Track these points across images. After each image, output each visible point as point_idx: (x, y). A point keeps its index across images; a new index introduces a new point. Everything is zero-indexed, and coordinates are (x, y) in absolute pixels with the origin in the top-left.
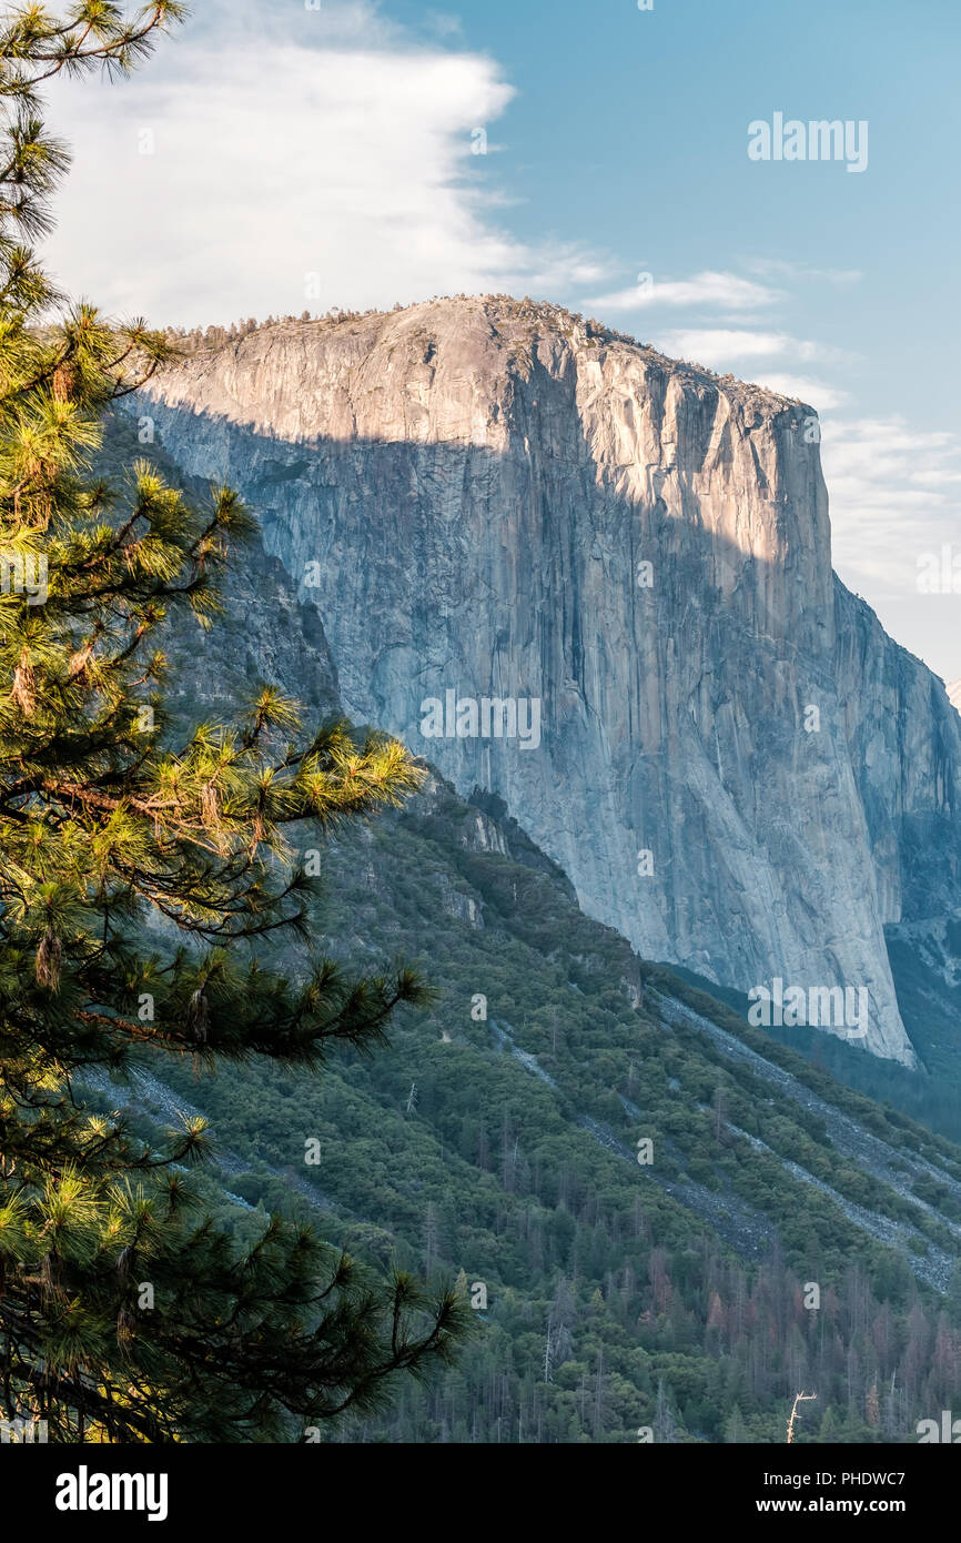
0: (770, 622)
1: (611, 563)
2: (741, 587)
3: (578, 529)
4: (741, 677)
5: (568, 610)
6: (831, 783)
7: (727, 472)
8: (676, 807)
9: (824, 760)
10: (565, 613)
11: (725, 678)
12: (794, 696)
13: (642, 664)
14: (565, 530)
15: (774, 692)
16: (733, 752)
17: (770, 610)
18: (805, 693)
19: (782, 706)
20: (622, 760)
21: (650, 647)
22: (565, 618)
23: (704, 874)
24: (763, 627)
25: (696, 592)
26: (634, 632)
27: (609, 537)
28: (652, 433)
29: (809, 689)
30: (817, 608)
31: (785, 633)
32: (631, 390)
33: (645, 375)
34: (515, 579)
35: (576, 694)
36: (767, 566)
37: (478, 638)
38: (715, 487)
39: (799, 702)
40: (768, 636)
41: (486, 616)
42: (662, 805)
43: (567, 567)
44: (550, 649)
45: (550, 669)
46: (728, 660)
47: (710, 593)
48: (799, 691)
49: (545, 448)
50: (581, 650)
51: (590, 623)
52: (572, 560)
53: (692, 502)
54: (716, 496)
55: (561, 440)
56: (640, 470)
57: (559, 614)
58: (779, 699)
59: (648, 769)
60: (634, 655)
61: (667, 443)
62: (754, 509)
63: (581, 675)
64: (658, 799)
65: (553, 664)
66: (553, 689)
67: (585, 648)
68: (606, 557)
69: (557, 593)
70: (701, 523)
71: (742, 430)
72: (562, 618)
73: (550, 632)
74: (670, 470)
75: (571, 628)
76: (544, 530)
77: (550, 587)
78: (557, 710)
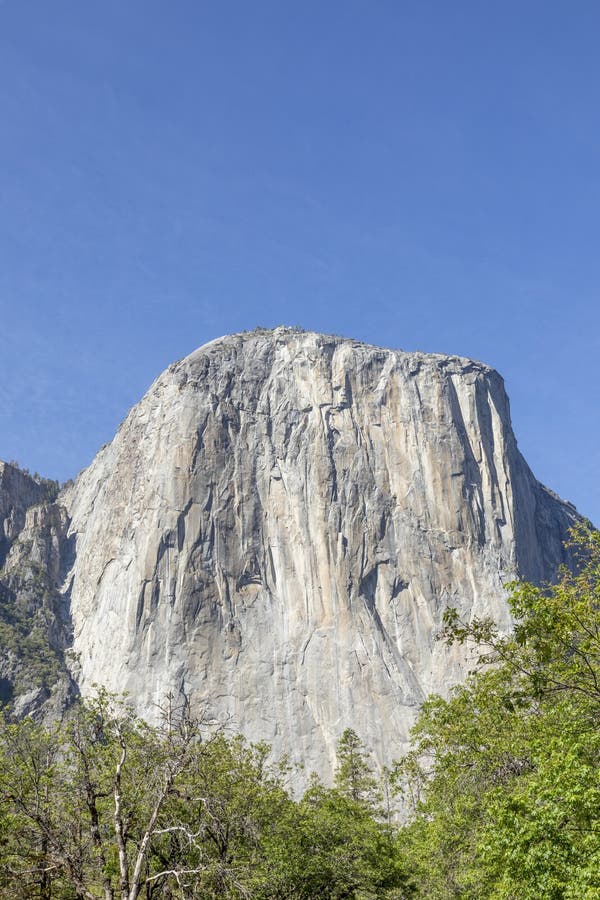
0: (441, 517)
1: (288, 480)
3: (260, 458)
4: (416, 563)
5: (247, 518)
7: (394, 407)
8: (344, 672)
10: (243, 520)
11: (402, 566)
12: (470, 577)
13: (315, 555)
14: (248, 459)
15: (450, 575)
16: (412, 626)
17: (441, 507)
18: (479, 574)
19: (461, 586)
20: (299, 637)
21: (321, 540)
22: (244, 523)
23: (369, 729)
24: (435, 522)
25: (369, 498)
26: (308, 531)
27: (288, 461)
28: (323, 382)
29: (486, 571)
30: (495, 508)
31: (457, 525)
32: (306, 354)
33: (317, 342)
34: (188, 493)
35: (259, 586)
36: (434, 472)
37: (148, 537)
38: (385, 418)
39: (476, 581)
40: (442, 529)
41: (155, 520)
42: (332, 671)
43: (246, 486)
44: (227, 548)
45: (227, 563)
46: (403, 551)
47: (385, 498)
48: (475, 572)
49: (235, 403)
50: (262, 549)
51: (271, 527)
52: (253, 481)
53: (365, 431)
54: (386, 425)
55: (254, 399)
56: (316, 410)
57: (239, 521)
58: (457, 580)
59: (321, 642)
60: (308, 549)
61: (337, 388)
62: (420, 430)
63: (262, 571)
64: (329, 666)
65: (231, 560)
66: (231, 580)
67: (267, 547)
68: (285, 476)
69: (236, 505)
70: (375, 447)
71: (406, 374)
72: (241, 524)
73: (227, 535)
74: (342, 408)
75: (251, 531)
76: (227, 459)
77: (229, 500)
78: (235, 597)
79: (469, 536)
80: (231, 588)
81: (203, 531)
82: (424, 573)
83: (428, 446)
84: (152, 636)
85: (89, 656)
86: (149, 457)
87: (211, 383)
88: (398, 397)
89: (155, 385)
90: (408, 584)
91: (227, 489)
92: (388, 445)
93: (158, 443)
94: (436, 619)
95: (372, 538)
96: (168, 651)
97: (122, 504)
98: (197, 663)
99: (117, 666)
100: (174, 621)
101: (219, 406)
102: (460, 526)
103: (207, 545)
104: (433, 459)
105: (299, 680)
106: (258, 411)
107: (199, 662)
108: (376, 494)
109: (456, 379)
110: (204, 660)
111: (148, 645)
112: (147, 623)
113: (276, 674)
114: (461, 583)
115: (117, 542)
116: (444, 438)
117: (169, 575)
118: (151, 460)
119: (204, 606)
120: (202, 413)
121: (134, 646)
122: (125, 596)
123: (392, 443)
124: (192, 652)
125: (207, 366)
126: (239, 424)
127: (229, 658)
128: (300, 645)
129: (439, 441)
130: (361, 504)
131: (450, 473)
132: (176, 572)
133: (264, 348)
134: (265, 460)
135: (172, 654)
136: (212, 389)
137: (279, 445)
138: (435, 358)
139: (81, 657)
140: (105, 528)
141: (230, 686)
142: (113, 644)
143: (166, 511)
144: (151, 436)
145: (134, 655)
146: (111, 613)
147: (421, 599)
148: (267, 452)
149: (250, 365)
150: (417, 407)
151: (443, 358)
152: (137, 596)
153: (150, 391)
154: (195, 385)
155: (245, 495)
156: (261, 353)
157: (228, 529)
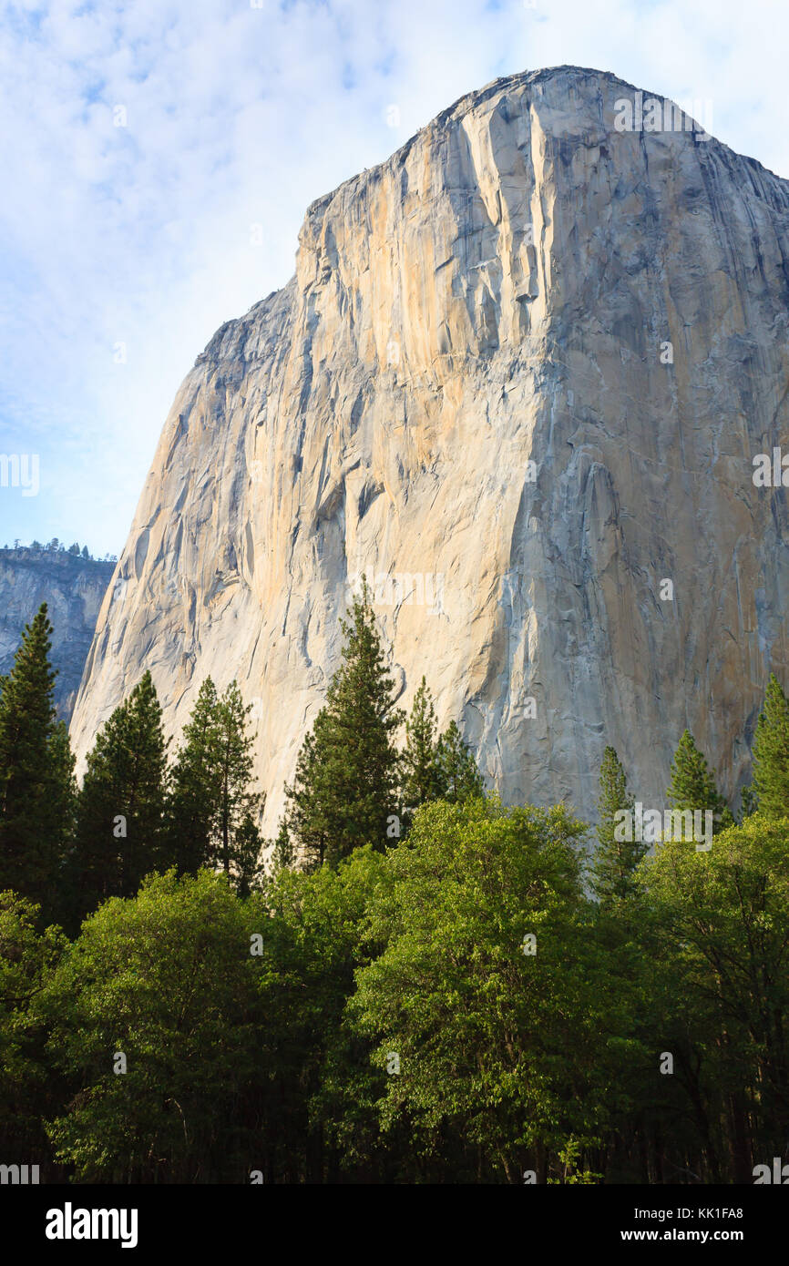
0: (421, 350)
5: (224, 498)
6: (469, 508)
10: (220, 502)
11: (377, 461)
15: (432, 436)
17: (419, 333)
22: (220, 507)
24: (414, 362)
29: (480, 396)
30: (518, 282)
31: (442, 346)
34: (156, 500)
35: (235, 586)
38: (373, 252)
43: (231, 452)
44: (196, 551)
45: (194, 571)
47: (366, 370)
49: (247, 356)
52: (240, 444)
57: (216, 507)
63: (239, 562)
65: (200, 564)
66: (198, 592)
67: (245, 526)
72: (217, 510)
73: (198, 532)
74: (328, 277)
75: (227, 513)
76: (217, 431)
77: (206, 486)
78: (202, 617)
80: (198, 604)
81: (166, 541)
88: (386, 209)
90: (382, 487)
91: (208, 471)
95: (339, 440)
100: (113, 676)
102: (445, 345)
103: (171, 556)
109: (469, 121)
150: (399, 203)
157: (199, 524)
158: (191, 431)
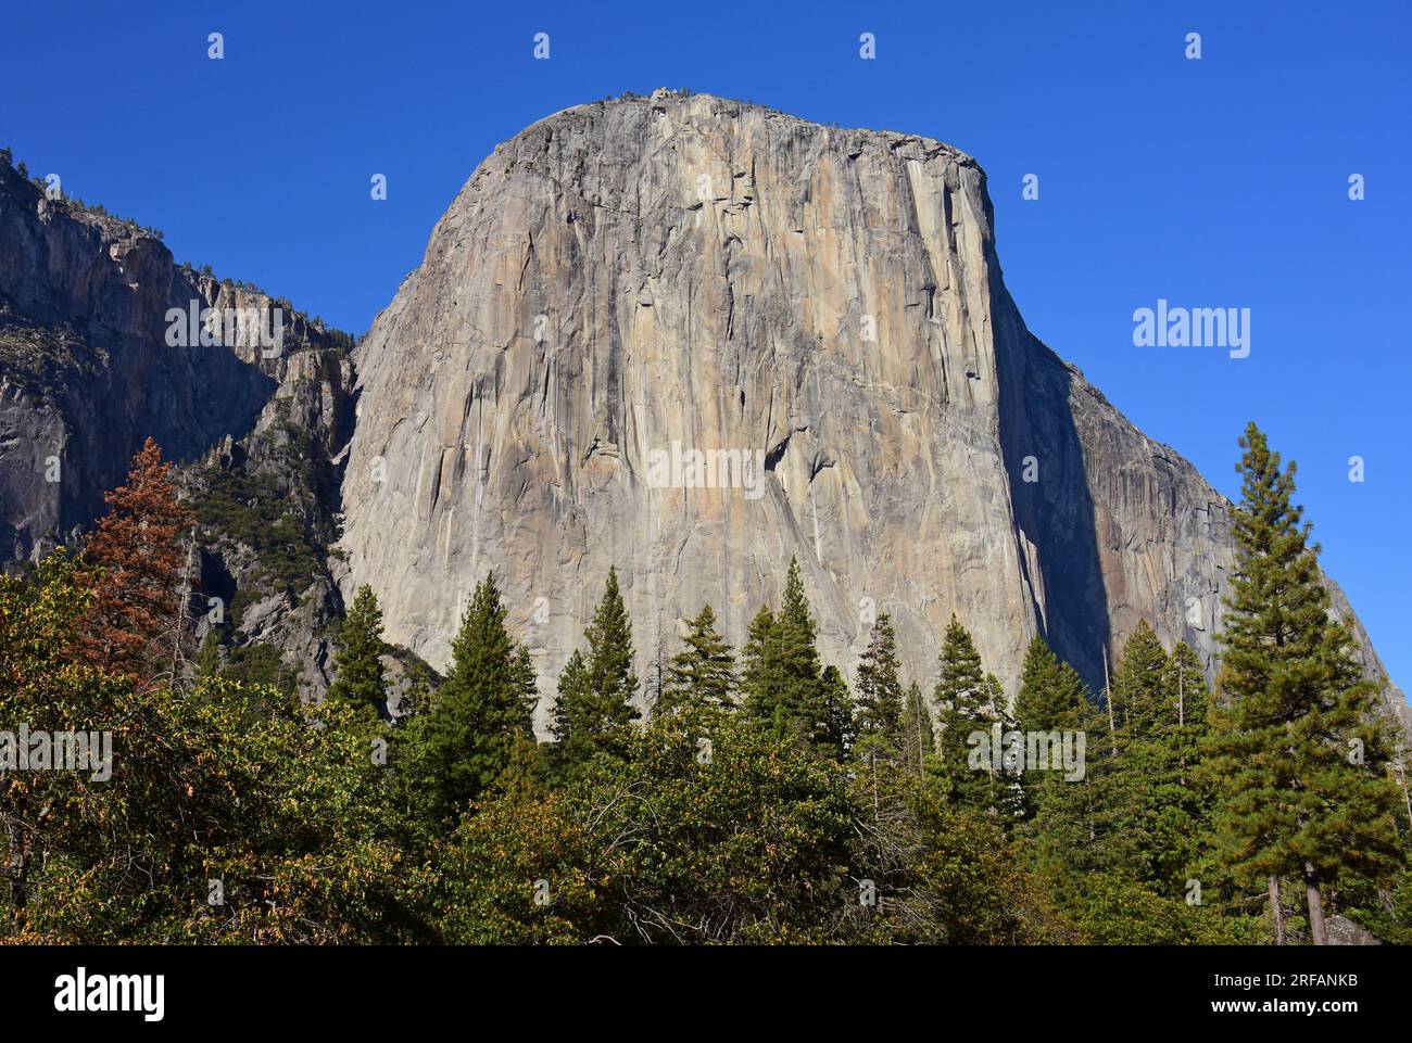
0: (887, 368)
1: (663, 308)
2: (846, 328)
3: (623, 276)
4: (847, 432)
5: (599, 361)
6: (977, 552)
7: (823, 205)
8: (736, 585)
9: (967, 526)
10: (595, 364)
11: (826, 435)
12: (926, 454)
13: (699, 418)
14: (604, 276)
15: (897, 451)
16: (838, 522)
17: (887, 352)
18: (941, 450)
19: (911, 467)
20: (672, 535)
21: (709, 395)
22: (595, 370)
24: (878, 374)
25: (782, 337)
26: (690, 382)
27: (664, 280)
28: (719, 166)
29: (950, 445)
30: (966, 356)
31: (909, 379)
32: (696, 125)
33: (712, 108)
34: (512, 320)
35: (615, 460)
36: (878, 302)
37: (451, 384)
38: (809, 222)
39: (934, 459)
40: (887, 385)
41: (464, 359)
42: (719, 583)
43: (602, 314)
44: (569, 404)
45: (568, 427)
46: (828, 414)
47: (805, 339)
48: (933, 448)
49: (588, 195)
50: (621, 408)
51: (635, 378)
52: (612, 308)
53: (778, 241)
54: (811, 232)
55: (617, 191)
56: (707, 207)
57: (588, 365)
58: (907, 459)
59: (703, 543)
60: (689, 408)
61: (740, 175)
62: (861, 239)
63: (621, 439)
64: (714, 577)
65: (574, 421)
66: (574, 451)
67: (628, 406)
68: (658, 303)
69: (585, 342)
70: (793, 263)
71: (843, 158)
72: (591, 370)
73: (570, 385)
74: (747, 205)
75: (605, 381)
76: (573, 275)
77: (573, 334)
78: (579, 476)
79: (927, 395)
80: (573, 462)
81: (533, 378)
82: (860, 447)
83: (871, 264)
84: (453, 526)
85: (362, 555)
86: (458, 271)
87: (553, 164)
88: (829, 191)
89: (475, 174)
90: (834, 463)
91: (572, 318)
92: (811, 261)
93: (472, 250)
94: (873, 514)
95: (784, 395)
96: (476, 548)
97: (419, 342)
98: (518, 567)
99: (401, 569)
100: (486, 507)
101: (563, 200)
102: (913, 380)
103: (539, 395)
104: (878, 282)
105: (669, 595)
106: (623, 208)
107: (523, 567)
108: (792, 332)
109: (915, 168)
110: (530, 563)
111: (446, 539)
112: (446, 507)
113: (636, 586)
114: (913, 463)
115: (409, 395)
116: (893, 252)
117: (481, 441)
118: (461, 275)
119: (532, 486)
120: (538, 206)
121: (427, 539)
122: (417, 468)
123: (817, 259)
124: (511, 551)
125: (549, 141)
126: (594, 226)
127: (569, 561)
128: (673, 546)
129: (887, 255)
130: (770, 346)
131: (902, 304)
132: (492, 436)
133: (636, 119)
134: (629, 279)
135: (482, 552)
136: (554, 174)
137: (652, 256)
138: (886, 136)
139: (352, 557)
140: (395, 377)
141: (567, 602)
142: (395, 537)
143: (480, 347)
144: (463, 243)
145: (426, 552)
146: (397, 495)
147: (852, 484)
148: (634, 268)
149: (613, 141)
150: (858, 207)
151: (899, 137)
152: (433, 469)
153: (468, 184)
154: (530, 167)
155: (598, 327)
156: (630, 126)
157: (571, 376)
158: (541, 254)
